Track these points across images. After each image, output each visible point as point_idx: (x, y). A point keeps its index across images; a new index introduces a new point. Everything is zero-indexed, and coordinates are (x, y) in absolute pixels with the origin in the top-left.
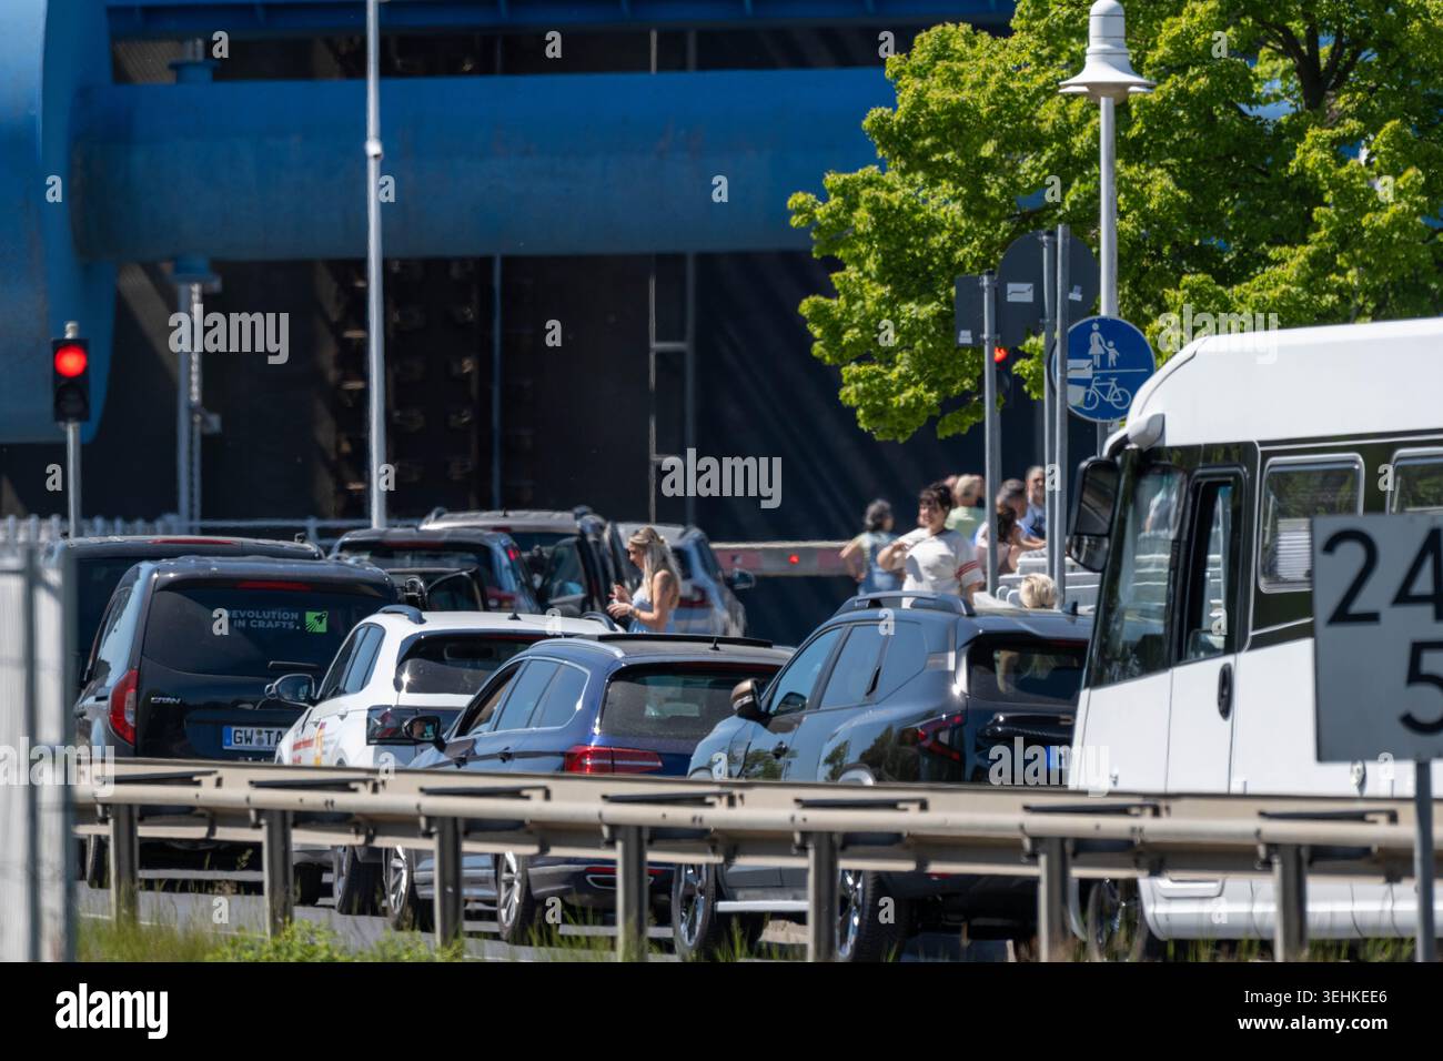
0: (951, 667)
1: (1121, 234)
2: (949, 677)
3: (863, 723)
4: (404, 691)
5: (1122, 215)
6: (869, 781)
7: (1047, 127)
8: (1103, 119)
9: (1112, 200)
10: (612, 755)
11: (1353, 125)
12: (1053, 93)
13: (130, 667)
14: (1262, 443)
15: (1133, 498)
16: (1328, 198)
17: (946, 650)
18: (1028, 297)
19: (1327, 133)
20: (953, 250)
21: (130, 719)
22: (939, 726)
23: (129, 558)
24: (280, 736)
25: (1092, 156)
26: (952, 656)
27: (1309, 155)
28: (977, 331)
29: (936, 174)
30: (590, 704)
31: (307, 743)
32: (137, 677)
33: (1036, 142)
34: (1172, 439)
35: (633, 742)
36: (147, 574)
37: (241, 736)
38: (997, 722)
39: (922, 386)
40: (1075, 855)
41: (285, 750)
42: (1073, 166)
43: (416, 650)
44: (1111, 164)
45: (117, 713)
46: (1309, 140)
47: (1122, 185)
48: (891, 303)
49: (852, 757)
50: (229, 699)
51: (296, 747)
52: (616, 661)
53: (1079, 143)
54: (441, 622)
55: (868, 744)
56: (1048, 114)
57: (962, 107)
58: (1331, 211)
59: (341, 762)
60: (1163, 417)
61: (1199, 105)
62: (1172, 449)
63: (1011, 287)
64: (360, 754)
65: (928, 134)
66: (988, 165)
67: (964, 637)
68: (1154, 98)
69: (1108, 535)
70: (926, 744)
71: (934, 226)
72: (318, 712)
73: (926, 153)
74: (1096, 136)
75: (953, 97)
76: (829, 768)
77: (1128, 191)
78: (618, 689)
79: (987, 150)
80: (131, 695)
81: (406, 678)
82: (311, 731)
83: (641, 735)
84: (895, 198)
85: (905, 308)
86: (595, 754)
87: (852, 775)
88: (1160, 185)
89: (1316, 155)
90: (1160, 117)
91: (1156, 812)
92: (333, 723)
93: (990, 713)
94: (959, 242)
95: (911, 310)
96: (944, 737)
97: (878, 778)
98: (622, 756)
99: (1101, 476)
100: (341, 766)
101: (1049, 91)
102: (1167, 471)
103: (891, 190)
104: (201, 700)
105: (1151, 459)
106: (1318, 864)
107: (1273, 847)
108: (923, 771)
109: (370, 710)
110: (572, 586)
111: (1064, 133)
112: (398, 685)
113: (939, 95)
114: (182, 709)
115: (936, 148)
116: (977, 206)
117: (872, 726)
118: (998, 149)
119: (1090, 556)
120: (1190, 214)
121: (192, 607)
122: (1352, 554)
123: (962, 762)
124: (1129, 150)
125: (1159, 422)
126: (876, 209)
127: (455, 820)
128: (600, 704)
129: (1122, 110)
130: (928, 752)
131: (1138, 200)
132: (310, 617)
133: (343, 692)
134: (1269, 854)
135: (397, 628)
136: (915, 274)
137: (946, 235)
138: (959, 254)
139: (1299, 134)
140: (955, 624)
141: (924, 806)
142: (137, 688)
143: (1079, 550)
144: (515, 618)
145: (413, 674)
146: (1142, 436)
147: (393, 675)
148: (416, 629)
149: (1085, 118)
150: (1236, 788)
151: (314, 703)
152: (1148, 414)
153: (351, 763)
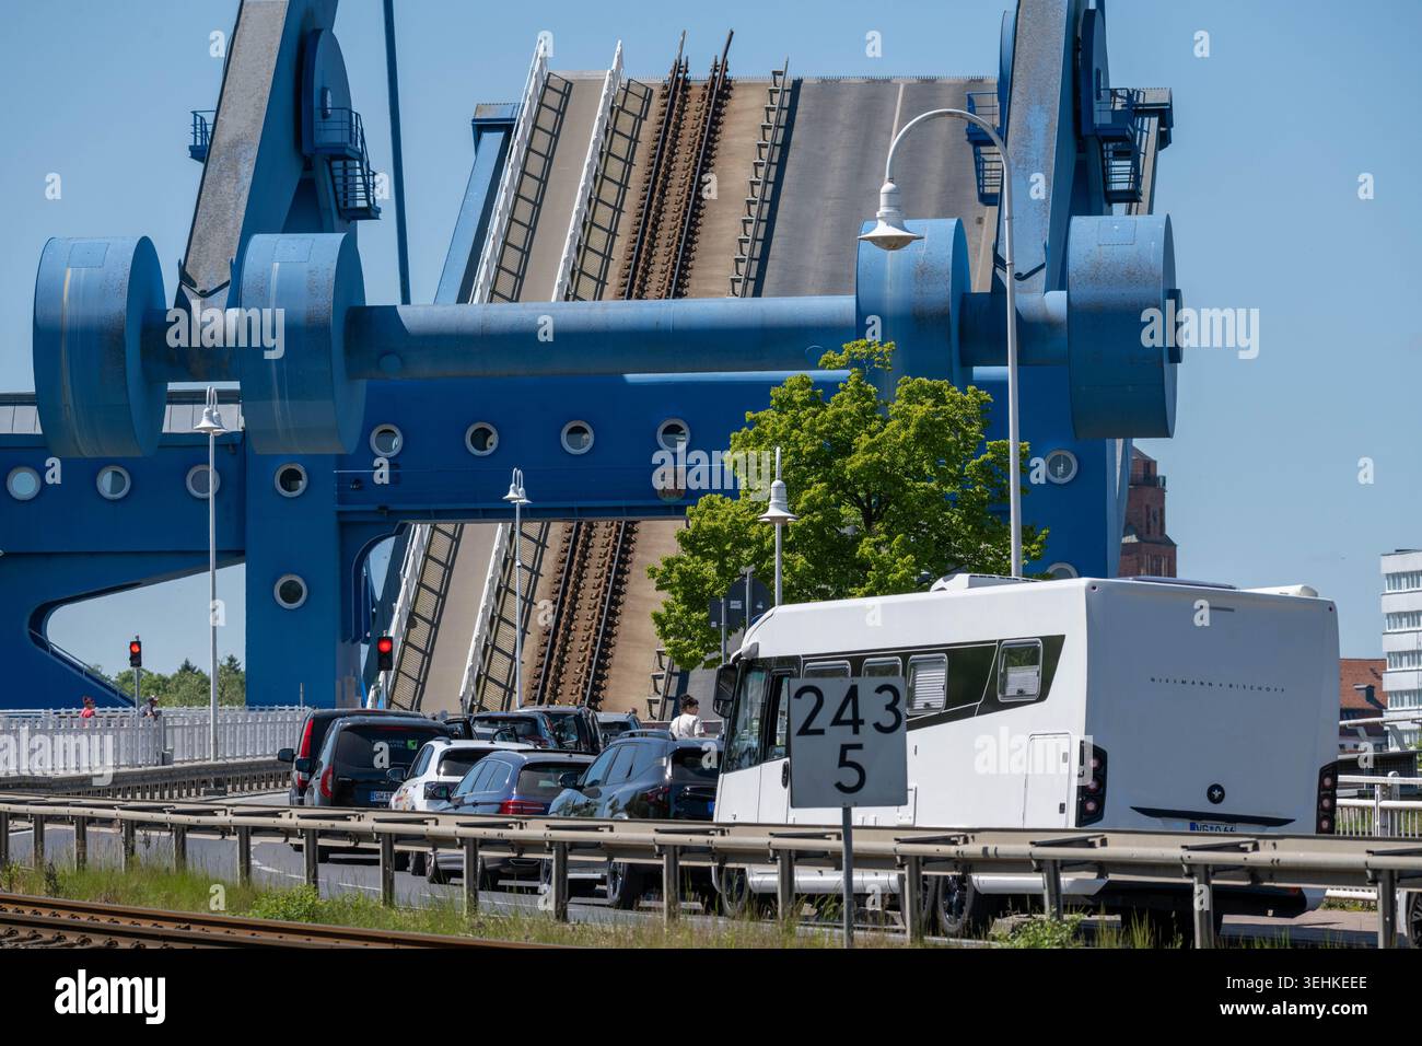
0: (665, 764)
1: (784, 583)
2: (663, 770)
3: (624, 791)
4: (441, 775)
5: (785, 574)
6: (626, 818)
7: (753, 537)
8: (777, 535)
9: (780, 568)
10: (522, 804)
11: (884, 536)
12: (757, 523)
13: (330, 765)
14: (804, 656)
15: (743, 683)
16: (874, 567)
17: (663, 757)
18: (739, 607)
19: (872, 539)
20: (713, 590)
21: (330, 788)
22: (659, 792)
23: (332, 718)
24: (391, 795)
25: (772, 550)
26: (665, 759)
27: (865, 549)
28: (719, 622)
29: (706, 557)
30: (512, 781)
31: (401, 798)
32: (333, 768)
33: (748, 544)
34: (762, 655)
35: (532, 799)
36: (339, 724)
37: (377, 796)
38: (686, 790)
39: (699, 648)
40: (681, 854)
41: (393, 801)
42: (764, 555)
43: (447, 756)
44: (780, 553)
45: (324, 784)
46: (864, 543)
47: (784, 561)
48: (687, 612)
49: (621, 807)
50: (375, 779)
51: (397, 800)
52: (524, 761)
53: (767, 544)
54: (458, 744)
55: (627, 801)
56: (754, 532)
57: (717, 528)
58: (875, 573)
59: (413, 808)
60: (758, 644)
61: (818, 527)
62: (762, 659)
63: (732, 602)
64: (421, 804)
65: (703, 540)
66: (727, 553)
67: (670, 750)
68: (799, 524)
69: (732, 700)
70: (653, 800)
71: (705, 581)
72: (405, 785)
73: (701, 548)
74: (774, 541)
75: (712, 524)
76: (611, 811)
77: (787, 564)
78: (525, 774)
79: (728, 547)
80: (330, 776)
81: (442, 770)
82: (403, 793)
83: (535, 795)
84: (689, 568)
85: (693, 615)
86: (514, 804)
87: (619, 815)
88: (800, 561)
89: (867, 550)
90: (800, 531)
91: (723, 834)
92: (411, 789)
93: (683, 786)
94: (716, 586)
95: (695, 615)
96: (660, 797)
97: (630, 817)
98: (526, 805)
99: (728, 672)
100: (414, 811)
101: (754, 522)
102: (760, 670)
103: (688, 564)
104: (363, 780)
105: (752, 664)
106: (800, 860)
107: (777, 851)
108: (651, 814)
109: (426, 783)
110: (573, 736)
111: (760, 541)
112: (438, 772)
113: (706, 524)
114: (354, 782)
115: (707, 546)
116: (722, 570)
117: (628, 792)
118: (732, 547)
119: (724, 710)
120: (814, 574)
121: (358, 738)
122: (811, 699)
123: (669, 809)
124: (789, 547)
125: (756, 646)
126: (680, 573)
127: (390, 834)
128: (516, 781)
129: (785, 530)
130: (653, 804)
131: (791, 568)
132: (410, 743)
133: (416, 776)
134: (775, 855)
135: (439, 747)
136: (698, 600)
137: (711, 583)
138: (716, 592)
139: (860, 539)
140: (666, 745)
141: (612, 829)
142: (334, 774)
143: (718, 707)
144: (492, 743)
145: (446, 767)
146: (748, 652)
147: (436, 767)
148: (446, 747)
149: (770, 534)
150: (790, 822)
151: (405, 781)
152: (750, 643)
153: (418, 809)
